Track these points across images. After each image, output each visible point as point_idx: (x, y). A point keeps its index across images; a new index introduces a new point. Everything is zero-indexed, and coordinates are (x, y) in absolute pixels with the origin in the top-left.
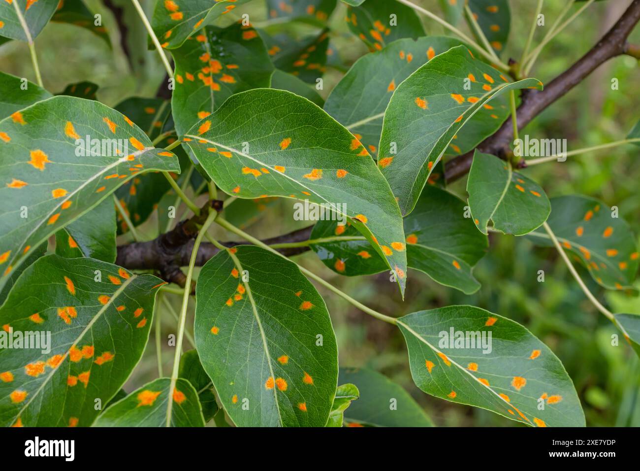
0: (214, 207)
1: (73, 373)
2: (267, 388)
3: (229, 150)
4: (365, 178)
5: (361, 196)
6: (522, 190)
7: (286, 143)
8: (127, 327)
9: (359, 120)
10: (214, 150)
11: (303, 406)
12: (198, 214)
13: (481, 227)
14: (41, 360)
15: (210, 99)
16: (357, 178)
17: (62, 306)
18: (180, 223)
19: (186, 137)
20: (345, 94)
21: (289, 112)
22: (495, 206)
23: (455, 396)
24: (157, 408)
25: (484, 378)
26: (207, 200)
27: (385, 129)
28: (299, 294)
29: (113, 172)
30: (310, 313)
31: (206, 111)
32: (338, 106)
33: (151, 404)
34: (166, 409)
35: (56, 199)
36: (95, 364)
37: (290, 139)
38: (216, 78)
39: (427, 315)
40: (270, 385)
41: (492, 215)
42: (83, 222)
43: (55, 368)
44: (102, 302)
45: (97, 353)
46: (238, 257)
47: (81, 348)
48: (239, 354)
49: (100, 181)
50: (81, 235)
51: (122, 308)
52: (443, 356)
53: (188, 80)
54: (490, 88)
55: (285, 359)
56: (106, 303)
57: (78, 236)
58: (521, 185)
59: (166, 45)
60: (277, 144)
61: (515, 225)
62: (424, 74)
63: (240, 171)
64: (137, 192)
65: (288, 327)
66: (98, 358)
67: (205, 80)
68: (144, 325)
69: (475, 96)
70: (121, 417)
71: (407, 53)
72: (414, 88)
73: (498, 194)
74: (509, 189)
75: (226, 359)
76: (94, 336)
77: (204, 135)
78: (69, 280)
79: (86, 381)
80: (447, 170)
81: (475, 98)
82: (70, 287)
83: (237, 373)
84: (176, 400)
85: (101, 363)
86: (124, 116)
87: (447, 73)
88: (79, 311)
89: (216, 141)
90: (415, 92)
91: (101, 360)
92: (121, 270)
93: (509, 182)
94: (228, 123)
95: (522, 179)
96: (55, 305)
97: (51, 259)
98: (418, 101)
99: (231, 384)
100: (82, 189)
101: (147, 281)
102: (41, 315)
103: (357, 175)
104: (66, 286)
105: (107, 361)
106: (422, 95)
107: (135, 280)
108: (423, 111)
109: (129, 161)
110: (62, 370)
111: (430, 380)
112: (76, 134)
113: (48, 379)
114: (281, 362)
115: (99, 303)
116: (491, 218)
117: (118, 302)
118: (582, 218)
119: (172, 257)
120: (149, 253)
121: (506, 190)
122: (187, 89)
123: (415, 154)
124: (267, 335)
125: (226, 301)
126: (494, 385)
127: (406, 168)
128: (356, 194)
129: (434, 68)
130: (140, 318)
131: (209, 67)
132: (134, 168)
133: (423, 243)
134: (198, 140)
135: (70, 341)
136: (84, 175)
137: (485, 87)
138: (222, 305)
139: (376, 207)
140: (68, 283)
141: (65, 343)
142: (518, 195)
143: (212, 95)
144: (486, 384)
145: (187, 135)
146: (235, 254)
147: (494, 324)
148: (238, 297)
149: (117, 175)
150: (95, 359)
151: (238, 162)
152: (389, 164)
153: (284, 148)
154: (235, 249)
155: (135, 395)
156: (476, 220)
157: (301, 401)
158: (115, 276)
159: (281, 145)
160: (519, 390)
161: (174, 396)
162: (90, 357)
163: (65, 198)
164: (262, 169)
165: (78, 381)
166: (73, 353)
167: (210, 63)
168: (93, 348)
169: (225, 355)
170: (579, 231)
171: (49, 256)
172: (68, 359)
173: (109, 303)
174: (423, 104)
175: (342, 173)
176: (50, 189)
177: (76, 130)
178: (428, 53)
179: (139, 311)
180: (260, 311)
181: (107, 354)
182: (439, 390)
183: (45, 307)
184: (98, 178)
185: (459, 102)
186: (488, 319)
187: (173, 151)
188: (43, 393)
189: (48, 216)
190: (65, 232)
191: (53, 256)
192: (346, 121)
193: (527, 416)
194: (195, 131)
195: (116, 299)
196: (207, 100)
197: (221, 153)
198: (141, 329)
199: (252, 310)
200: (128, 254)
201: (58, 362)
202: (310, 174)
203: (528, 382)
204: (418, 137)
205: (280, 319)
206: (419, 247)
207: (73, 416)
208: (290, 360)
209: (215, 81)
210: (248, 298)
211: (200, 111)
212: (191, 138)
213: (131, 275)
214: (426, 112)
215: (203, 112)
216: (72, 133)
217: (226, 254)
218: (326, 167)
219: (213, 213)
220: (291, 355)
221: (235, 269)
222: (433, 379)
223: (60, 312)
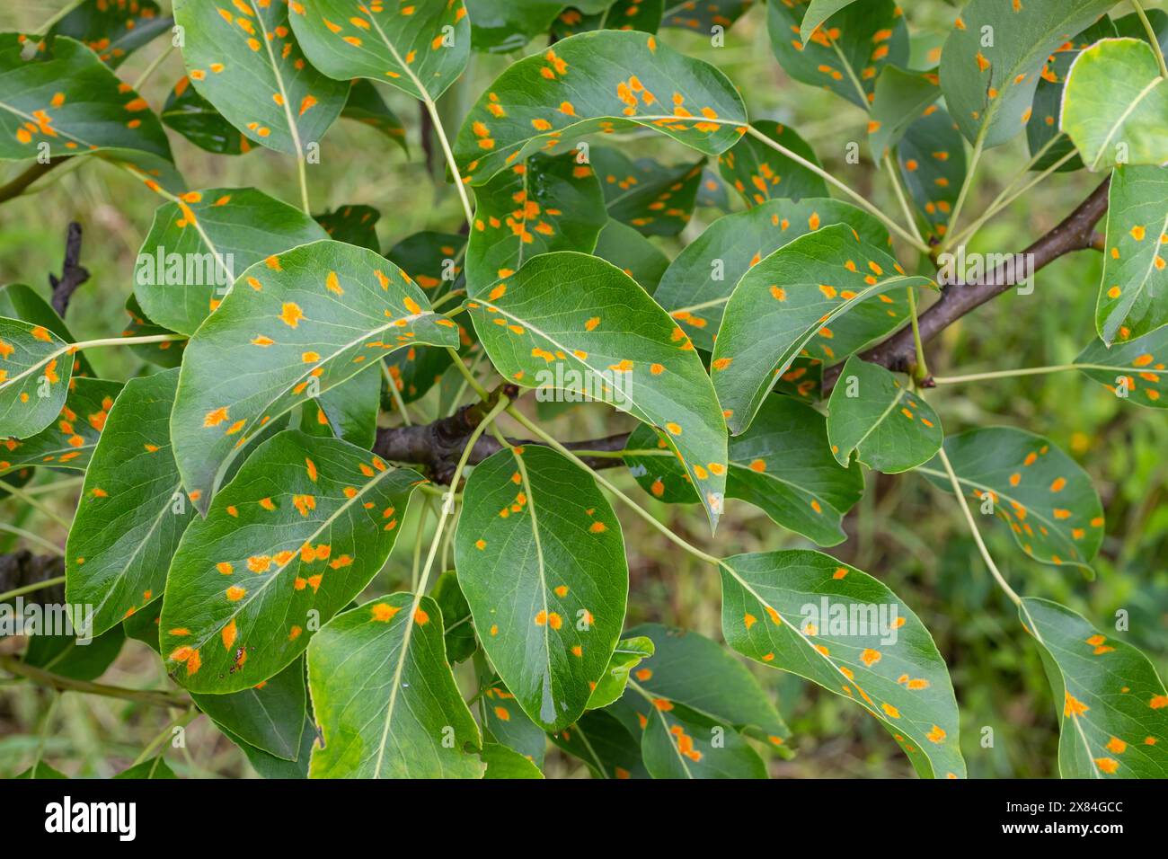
0: (506, 392)
1: (303, 575)
2: (537, 623)
3: (524, 324)
4: (686, 378)
5: (678, 401)
6: (910, 416)
7: (593, 322)
8: (373, 528)
9: (707, 300)
10: (503, 323)
11: (578, 651)
12: (486, 400)
13: (840, 456)
14: (266, 554)
15: (517, 254)
16: (676, 378)
17: (298, 493)
18: (463, 408)
19: (474, 302)
20: (691, 265)
21: (601, 285)
22: (866, 432)
23: (772, 659)
24: (393, 628)
25: (824, 645)
26: (499, 384)
27: (725, 322)
28: (591, 512)
29: (378, 339)
30: (601, 536)
31: (510, 269)
32: (681, 280)
33: (387, 621)
34: (405, 630)
35: (306, 365)
36: (330, 568)
37: (598, 319)
38: (530, 226)
39: (760, 559)
40: (541, 619)
41: (859, 443)
42: (339, 394)
43: (282, 566)
44: (348, 495)
45: (334, 555)
46: (524, 459)
47: (315, 547)
48: (508, 577)
49: (360, 348)
50: (334, 409)
51: (371, 505)
52: (773, 612)
53: (491, 227)
54: (875, 280)
55: (564, 591)
56: (352, 496)
57: (331, 410)
58: (910, 409)
59: (469, 178)
60: (583, 324)
61: (887, 460)
62: (786, 256)
63: (529, 352)
64: (416, 359)
65: (573, 552)
66: (334, 561)
67: (515, 227)
68: (392, 528)
69: (850, 290)
70: (350, 630)
71: (781, 217)
72: (771, 273)
73: (873, 417)
74: (892, 412)
75: (490, 581)
76: (332, 534)
77: (495, 302)
78: (312, 463)
79: (316, 586)
80: (826, 379)
81: (851, 293)
82: (312, 472)
83: (502, 600)
84: (417, 620)
85: (336, 567)
86: (400, 269)
87: (817, 257)
88: (318, 502)
89: (509, 310)
90: (771, 278)
91: (337, 564)
92: (377, 459)
93: (894, 404)
94: (527, 290)
95: (914, 402)
96: (291, 492)
97: (292, 435)
98: (773, 289)
99: (493, 611)
100: (338, 356)
101: (406, 477)
102: (274, 502)
103: (677, 373)
104: (306, 470)
105: (343, 565)
106: (779, 284)
107: (391, 474)
108: (779, 303)
109: (400, 328)
110: (290, 570)
111: (746, 638)
112: (339, 288)
113: (272, 578)
114: (558, 594)
115: (344, 496)
116: (857, 446)
117: (367, 497)
118: (1021, 461)
119: (448, 451)
120: (420, 443)
121: (886, 413)
122: (489, 237)
123: (762, 357)
124: (545, 558)
125: (500, 511)
126: (834, 656)
127: (747, 375)
128: (671, 397)
129: (799, 251)
130: (389, 520)
131: (523, 210)
132: (403, 336)
133: (772, 472)
134: (486, 307)
135: (303, 537)
136: (342, 339)
137: (868, 278)
138: (494, 514)
139: (695, 416)
140: (309, 465)
141: (296, 538)
142: (902, 421)
143: (521, 248)
144: (825, 654)
145: (475, 300)
146: (521, 455)
147: (845, 578)
148: (517, 508)
149: (382, 343)
150: (331, 561)
151: (530, 340)
152: (725, 367)
153: (590, 329)
154: (522, 449)
155: (369, 607)
156: (835, 447)
157: (577, 644)
158: (369, 465)
159: (586, 325)
160: (870, 666)
161: (415, 615)
162: (325, 558)
163: (317, 364)
164: (557, 353)
165: (307, 585)
166: (305, 550)
167: (525, 206)
168: (329, 548)
169: (490, 576)
170: (1015, 480)
171: (290, 431)
172: (298, 558)
173: (356, 497)
174: (781, 295)
175: (658, 369)
176: (300, 352)
177: (340, 283)
178: (810, 221)
179: (391, 511)
180: (541, 529)
181: (346, 557)
182: (754, 650)
183: (280, 492)
184: (358, 344)
185: (828, 296)
186: (836, 569)
187: (455, 318)
188: (264, 594)
189: (294, 384)
190: (315, 403)
191: (296, 431)
192: (689, 300)
193: (873, 699)
194: (485, 296)
195: (365, 493)
196: (513, 254)
197: (511, 327)
198: (389, 532)
199: (531, 526)
200: (392, 440)
201: (287, 559)
202: (618, 366)
203: (884, 657)
204: (768, 336)
205: (564, 540)
206: (767, 477)
207: (296, 624)
208: (569, 593)
209: (527, 230)
210: (529, 511)
211: (502, 268)
212: (479, 304)
213: (388, 468)
214: (784, 305)
215: (505, 270)
216: (334, 286)
217: (509, 453)
218: (639, 359)
219: (504, 400)
220: (572, 587)
221: (517, 474)
222: (750, 636)
223: (296, 499)
